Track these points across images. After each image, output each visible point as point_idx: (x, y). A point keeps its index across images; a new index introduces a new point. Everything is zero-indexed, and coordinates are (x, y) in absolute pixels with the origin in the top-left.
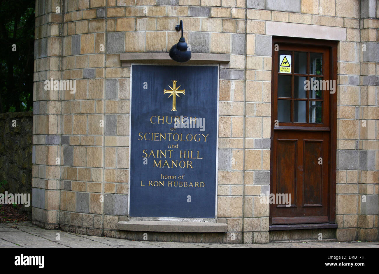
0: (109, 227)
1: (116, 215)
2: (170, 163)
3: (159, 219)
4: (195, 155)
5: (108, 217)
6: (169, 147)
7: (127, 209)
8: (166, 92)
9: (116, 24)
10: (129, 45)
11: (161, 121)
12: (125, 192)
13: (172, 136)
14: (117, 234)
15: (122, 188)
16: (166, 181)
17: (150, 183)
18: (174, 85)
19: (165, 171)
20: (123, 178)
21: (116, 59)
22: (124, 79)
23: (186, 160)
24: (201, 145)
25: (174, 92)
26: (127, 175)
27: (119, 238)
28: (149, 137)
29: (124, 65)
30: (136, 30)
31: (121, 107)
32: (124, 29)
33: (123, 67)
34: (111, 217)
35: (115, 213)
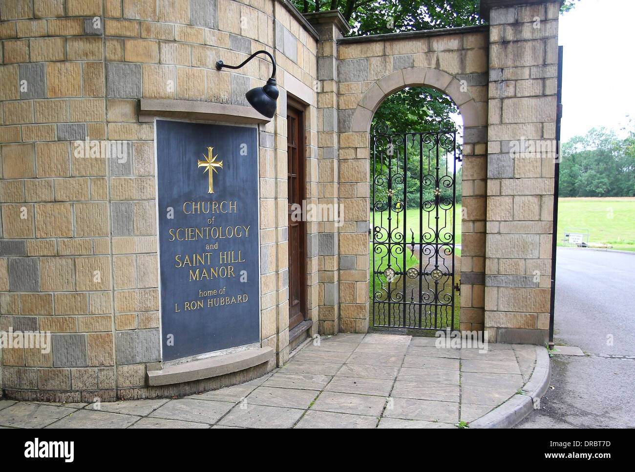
0: (127, 384)
1: (140, 363)
2: (209, 272)
3: (199, 358)
4: (236, 258)
5: (126, 368)
6: (207, 248)
7: (159, 351)
8: (201, 165)
9: (124, 48)
10: (149, 87)
11: (196, 209)
12: (154, 325)
13: (210, 230)
14: (144, 393)
15: (149, 319)
16: (205, 299)
17: (187, 305)
18: (210, 154)
19: (204, 285)
20: (150, 304)
21: (128, 109)
22: (144, 141)
23: (226, 265)
24: (243, 242)
25: (210, 164)
26: (156, 298)
27: (147, 398)
28: (182, 234)
29: (142, 119)
30: (160, 63)
31: (142, 189)
32: (139, 59)
33: (141, 123)
34: (131, 367)
35: (138, 359)
